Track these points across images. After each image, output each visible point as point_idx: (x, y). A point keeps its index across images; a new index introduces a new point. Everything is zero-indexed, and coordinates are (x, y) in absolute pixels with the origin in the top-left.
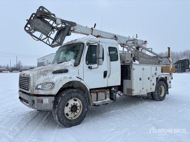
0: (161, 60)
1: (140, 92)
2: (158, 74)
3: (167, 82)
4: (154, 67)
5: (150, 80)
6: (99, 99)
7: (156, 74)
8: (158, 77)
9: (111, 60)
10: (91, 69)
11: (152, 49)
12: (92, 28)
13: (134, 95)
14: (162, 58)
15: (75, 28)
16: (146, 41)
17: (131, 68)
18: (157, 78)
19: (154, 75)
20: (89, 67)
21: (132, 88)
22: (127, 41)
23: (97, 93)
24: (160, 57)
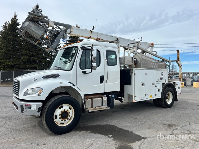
0: (168, 64)
1: (143, 98)
2: (164, 80)
3: (176, 88)
4: (159, 72)
5: (154, 86)
6: (94, 106)
7: (161, 79)
8: (164, 82)
9: (109, 65)
10: (85, 74)
11: (156, 52)
12: (90, 31)
13: (135, 101)
14: (168, 62)
15: (72, 31)
16: (153, 44)
17: (132, 73)
18: (163, 84)
19: (159, 80)
20: (83, 72)
21: (133, 94)
22: (128, 44)
23: (92, 99)
24: (166, 61)
